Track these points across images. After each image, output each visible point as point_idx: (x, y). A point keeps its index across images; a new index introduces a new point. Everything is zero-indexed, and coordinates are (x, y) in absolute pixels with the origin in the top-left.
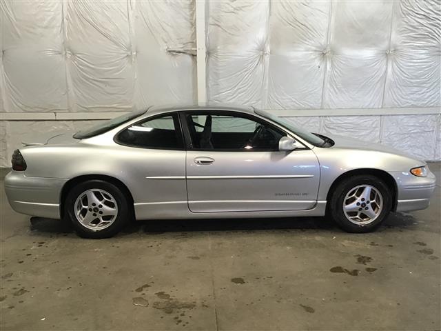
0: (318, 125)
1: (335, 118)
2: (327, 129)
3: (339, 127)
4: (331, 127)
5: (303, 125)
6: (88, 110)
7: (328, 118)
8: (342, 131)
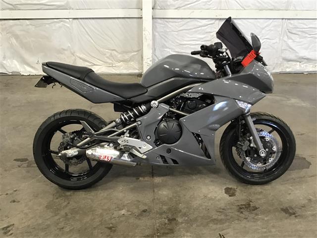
0: (280, 29)
1: (300, 21)
2: (289, 34)
3: (303, 32)
4: (294, 32)
5: (263, 29)
6: (14, 8)
7: (292, 21)
8: (305, 37)
